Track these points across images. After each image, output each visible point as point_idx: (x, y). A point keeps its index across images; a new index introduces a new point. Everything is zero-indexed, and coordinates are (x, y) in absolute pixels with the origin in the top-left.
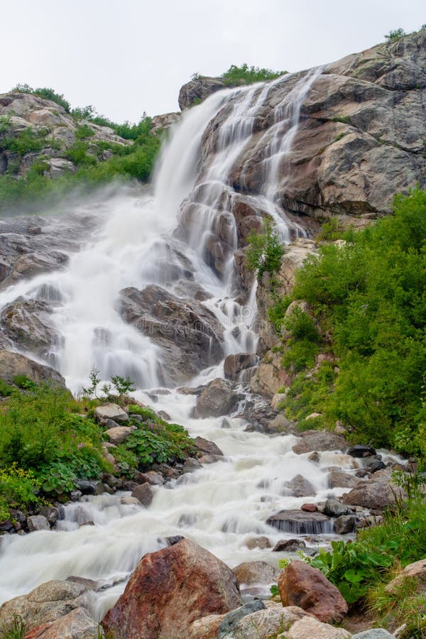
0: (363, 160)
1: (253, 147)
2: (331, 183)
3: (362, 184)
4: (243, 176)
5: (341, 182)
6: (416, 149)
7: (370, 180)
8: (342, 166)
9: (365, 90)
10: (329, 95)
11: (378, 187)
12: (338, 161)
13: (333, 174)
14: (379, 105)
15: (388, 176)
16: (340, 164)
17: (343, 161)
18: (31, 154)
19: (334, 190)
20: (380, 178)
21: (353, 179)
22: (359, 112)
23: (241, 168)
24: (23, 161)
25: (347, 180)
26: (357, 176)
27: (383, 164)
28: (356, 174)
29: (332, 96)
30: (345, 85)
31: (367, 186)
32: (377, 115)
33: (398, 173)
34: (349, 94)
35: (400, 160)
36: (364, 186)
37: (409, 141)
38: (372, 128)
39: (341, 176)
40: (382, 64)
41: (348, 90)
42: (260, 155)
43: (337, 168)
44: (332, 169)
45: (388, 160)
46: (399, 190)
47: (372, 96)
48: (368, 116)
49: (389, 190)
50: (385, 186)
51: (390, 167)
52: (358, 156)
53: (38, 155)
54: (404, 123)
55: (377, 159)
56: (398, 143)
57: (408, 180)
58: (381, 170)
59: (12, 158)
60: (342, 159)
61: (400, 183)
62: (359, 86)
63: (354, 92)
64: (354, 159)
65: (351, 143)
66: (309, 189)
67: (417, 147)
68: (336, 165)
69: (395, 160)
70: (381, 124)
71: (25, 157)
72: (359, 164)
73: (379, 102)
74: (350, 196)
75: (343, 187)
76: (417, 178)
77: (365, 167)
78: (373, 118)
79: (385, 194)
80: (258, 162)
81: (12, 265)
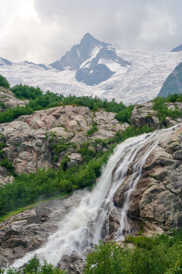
0: (156, 198)
1: (124, 185)
2: (142, 209)
3: (153, 210)
4: (118, 199)
5: (146, 209)
6: (178, 193)
7: (156, 208)
8: (148, 201)
9: (165, 162)
10: (152, 163)
11: (159, 211)
12: (146, 199)
13: (143, 205)
14: (169, 169)
15: (164, 205)
16: (147, 200)
17: (148, 199)
18: (63, 152)
19: (143, 212)
20: (161, 206)
21: (150, 207)
22: (160, 173)
23: (117, 195)
24: (60, 156)
25: (148, 208)
26: (152, 206)
27: (163, 200)
28: (152, 205)
29: (152, 164)
30: (157, 159)
31: (154, 211)
32: (167, 174)
33: (168, 204)
34: (159, 163)
35: (170, 198)
36: (153, 211)
37: (176, 188)
38: (165, 180)
39: (146, 206)
40: (177, 145)
41: (158, 162)
42: (124, 190)
43: (146, 202)
44: (143, 202)
45: (166, 198)
46: (166, 212)
47: (168, 164)
48: (163, 175)
49: (163, 212)
50: (162, 211)
51: (166, 201)
52: (155, 196)
53: (66, 153)
54: (176, 179)
55: (161, 198)
56: (171, 189)
57: (171, 208)
58: (162, 203)
59: (56, 154)
60: (148, 198)
61: (168, 209)
62: (163, 160)
63: (161, 163)
64: (153, 198)
65: (153, 190)
66: (136, 210)
67: (178, 192)
68: (145, 201)
69: (168, 198)
70: (168, 179)
71: (60, 154)
72: (154, 200)
73: (169, 167)
74: (148, 215)
75: (146, 211)
76: (174, 206)
77: (156, 202)
78: (166, 176)
79: (161, 214)
80: (123, 193)
81: (30, 241)
